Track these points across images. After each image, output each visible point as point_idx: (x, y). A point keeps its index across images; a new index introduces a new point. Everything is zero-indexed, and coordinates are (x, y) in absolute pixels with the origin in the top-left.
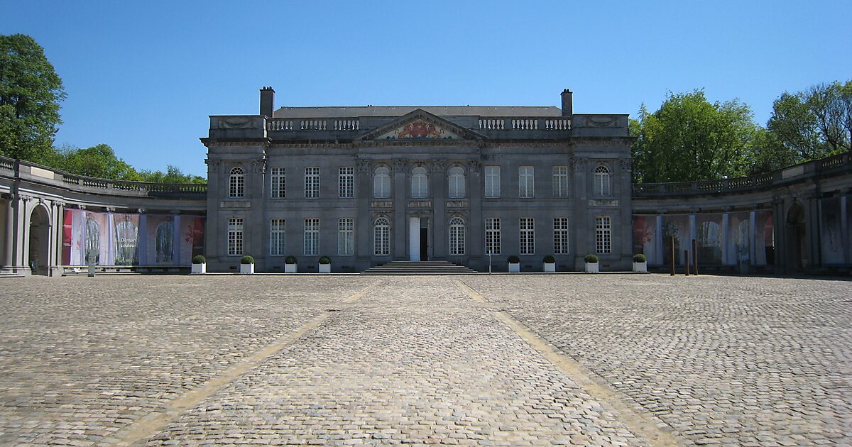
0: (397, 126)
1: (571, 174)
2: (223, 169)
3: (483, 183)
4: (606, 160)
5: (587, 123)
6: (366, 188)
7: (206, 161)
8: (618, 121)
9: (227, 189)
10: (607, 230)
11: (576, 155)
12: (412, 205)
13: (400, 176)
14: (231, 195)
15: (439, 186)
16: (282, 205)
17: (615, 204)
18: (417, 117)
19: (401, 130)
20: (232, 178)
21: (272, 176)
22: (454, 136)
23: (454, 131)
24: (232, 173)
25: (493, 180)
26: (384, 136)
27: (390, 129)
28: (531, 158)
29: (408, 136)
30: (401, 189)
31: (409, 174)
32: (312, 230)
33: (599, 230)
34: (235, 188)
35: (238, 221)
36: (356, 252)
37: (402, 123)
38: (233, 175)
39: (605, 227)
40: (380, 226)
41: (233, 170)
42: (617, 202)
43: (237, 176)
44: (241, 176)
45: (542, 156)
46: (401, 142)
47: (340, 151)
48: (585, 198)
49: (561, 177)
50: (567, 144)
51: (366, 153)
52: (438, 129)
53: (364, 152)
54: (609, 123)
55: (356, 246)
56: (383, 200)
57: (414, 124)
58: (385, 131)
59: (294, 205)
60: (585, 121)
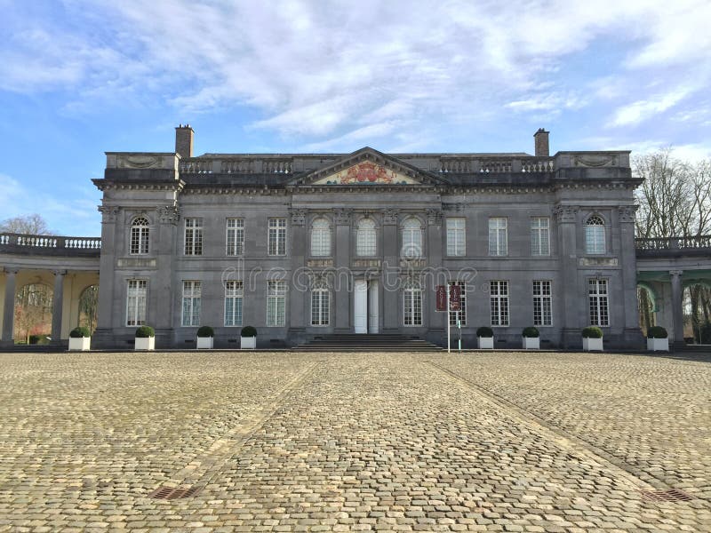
0: (339, 168)
1: (555, 227)
2: (122, 219)
3: (444, 238)
4: (602, 209)
5: (576, 163)
6: (302, 244)
7: (100, 209)
8: (617, 160)
9: (127, 244)
10: (603, 295)
11: (563, 202)
12: (357, 264)
13: (342, 230)
14: (133, 251)
15: (390, 243)
16: (198, 264)
17: (613, 263)
18: (364, 157)
19: (344, 173)
20: (134, 230)
21: (186, 228)
22: (410, 181)
23: (409, 174)
24: (134, 224)
25: (456, 235)
26: (323, 181)
27: (332, 171)
28: (504, 208)
29: (352, 180)
30: (344, 246)
31: (354, 227)
32: (234, 294)
33: (593, 295)
34: (138, 243)
35: (141, 282)
36: (288, 323)
37: (347, 164)
38: (136, 227)
39: (601, 293)
40: (318, 290)
41: (136, 221)
42: (616, 260)
43: (141, 227)
44: (145, 227)
45: (518, 205)
46: (345, 188)
47: (269, 199)
48: (575, 256)
49: (542, 231)
50: (549, 190)
51: (302, 202)
52: (389, 172)
53: (300, 201)
54: (604, 162)
55: (289, 314)
56: (323, 259)
57: (360, 166)
58: (324, 174)
59: (212, 264)
60: (573, 161)
